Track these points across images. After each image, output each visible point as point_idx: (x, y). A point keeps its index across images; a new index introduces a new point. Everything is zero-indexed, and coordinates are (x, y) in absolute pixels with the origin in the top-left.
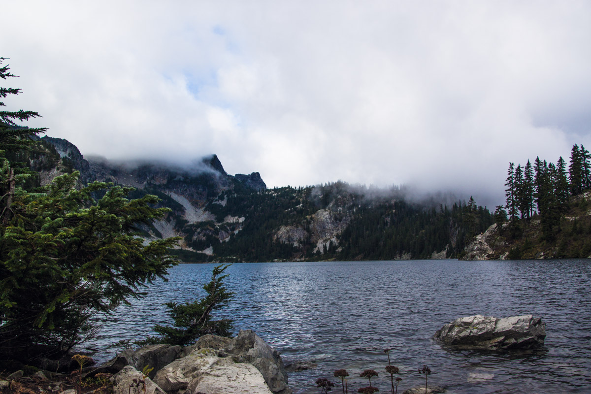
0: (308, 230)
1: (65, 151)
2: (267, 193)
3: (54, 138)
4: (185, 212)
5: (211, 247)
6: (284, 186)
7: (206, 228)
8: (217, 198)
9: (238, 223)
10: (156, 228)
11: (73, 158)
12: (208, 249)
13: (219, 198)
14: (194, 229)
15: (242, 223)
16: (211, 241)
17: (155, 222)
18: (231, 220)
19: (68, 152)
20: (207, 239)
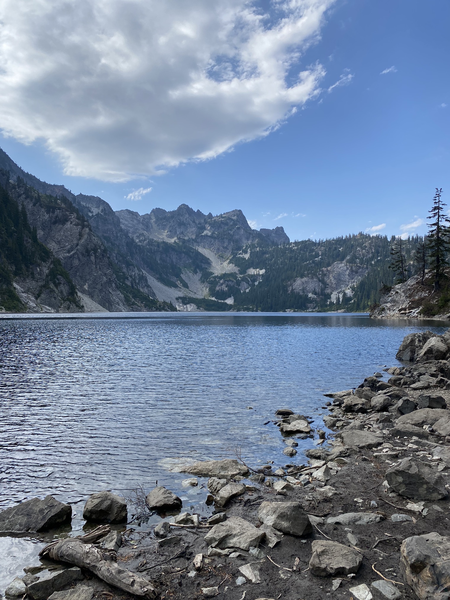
0: (322, 281)
1: (98, 207)
2: (288, 246)
3: (88, 196)
4: (211, 264)
5: (232, 297)
6: (304, 239)
7: (228, 279)
8: (241, 252)
9: (258, 275)
10: (184, 279)
11: (105, 214)
12: (229, 299)
13: (242, 252)
14: (217, 280)
15: (262, 275)
16: (233, 292)
17: (183, 274)
18: (252, 271)
19: (101, 208)
20: (229, 290)
